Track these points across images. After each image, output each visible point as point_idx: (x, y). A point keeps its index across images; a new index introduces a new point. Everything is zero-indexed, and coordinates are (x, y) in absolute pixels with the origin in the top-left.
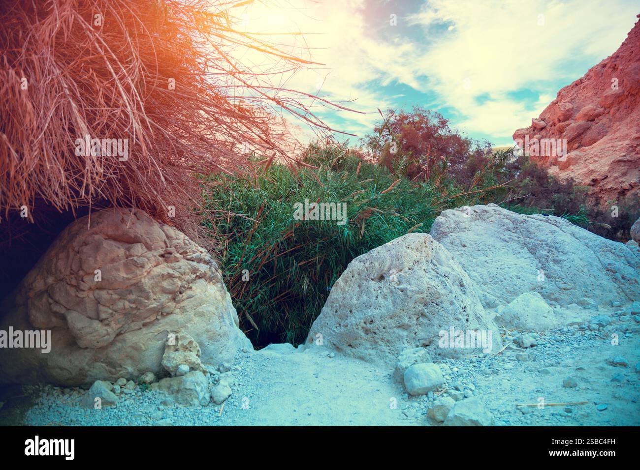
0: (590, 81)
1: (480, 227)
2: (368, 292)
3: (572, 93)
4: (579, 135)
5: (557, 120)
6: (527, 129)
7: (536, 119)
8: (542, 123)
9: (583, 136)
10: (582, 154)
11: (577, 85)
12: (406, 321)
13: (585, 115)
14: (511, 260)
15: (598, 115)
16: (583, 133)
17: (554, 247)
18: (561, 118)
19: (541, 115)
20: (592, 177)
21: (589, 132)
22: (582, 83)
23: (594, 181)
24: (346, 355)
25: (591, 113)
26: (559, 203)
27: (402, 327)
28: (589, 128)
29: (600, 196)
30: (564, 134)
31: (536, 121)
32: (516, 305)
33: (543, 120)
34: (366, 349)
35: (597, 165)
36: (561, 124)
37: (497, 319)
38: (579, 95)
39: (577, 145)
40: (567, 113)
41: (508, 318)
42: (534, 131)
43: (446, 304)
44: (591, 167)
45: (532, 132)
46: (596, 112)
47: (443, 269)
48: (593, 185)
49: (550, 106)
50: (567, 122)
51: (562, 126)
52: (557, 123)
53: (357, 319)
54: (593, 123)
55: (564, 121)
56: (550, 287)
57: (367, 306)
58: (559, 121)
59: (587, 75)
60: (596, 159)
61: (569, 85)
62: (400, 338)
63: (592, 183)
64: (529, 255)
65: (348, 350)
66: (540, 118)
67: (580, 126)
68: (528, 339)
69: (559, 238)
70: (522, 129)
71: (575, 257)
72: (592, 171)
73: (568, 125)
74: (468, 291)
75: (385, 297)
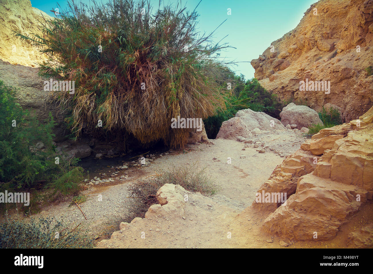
0: (285, 40)
1: (247, 115)
2: (230, 128)
3: (277, 45)
4: (279, 65)
5: (270, 57)
6: (257, 59)
7: (261, 56)
8: (264, 58)
9: (280, 65)
10: (279, 75)
11: (279, 41)
12: (237, 132)
13: (282, 56)
14: (253, 122)
15: (287, 57)
16: (280, 64)
17: (262, 119)
18: (272, 56)
19: (263, 53)
20: (282, 86)
21: (283, 64)
22: (281, 40)
23: (283, 87)
24: (227, 139)
25: (284, 55)
26: (267, 101)
27: (237, 134)
28: (283, 62)
29: (285, 93)
30: (273, 64)
31: (261, 57)
32: (254, 130)
33: (264, 56)
34: (230, 137)
35: (284, 80)
36: (272, 59)
37: (251, 133)
38: (280, 46)
39: (278, 69)
40: (274, 54)
41: (253, 132)
42: (260, 61)
43: (244, 130)
44: (282, 81)
45: (259, 61)
46: (286, 55)
47: (242, 124)
48: (282, 89)
49: (267, 49)
50: (274, 59)
51: (272, 60)
52: (270, 58)
53: (228, 133)
54: (285, 60)
55: (273, 58)
56: (261, 127)
57: (230, 130)
58: (271, 58)
59: (284, 37)
60: (284, 77)
61: (276, 40)
62: (236, 135)
63: (282, 88)
64: (257, 121)
65: (227, 138)
66: (263, 54)
67: (279, 61)
68: (257, 135)
69: (263, 117)
70: (255, 60)
71: (266, 121)
72: (282, 83)
73: (274, 60)
74: (247, 128)
75: (233, 129)
